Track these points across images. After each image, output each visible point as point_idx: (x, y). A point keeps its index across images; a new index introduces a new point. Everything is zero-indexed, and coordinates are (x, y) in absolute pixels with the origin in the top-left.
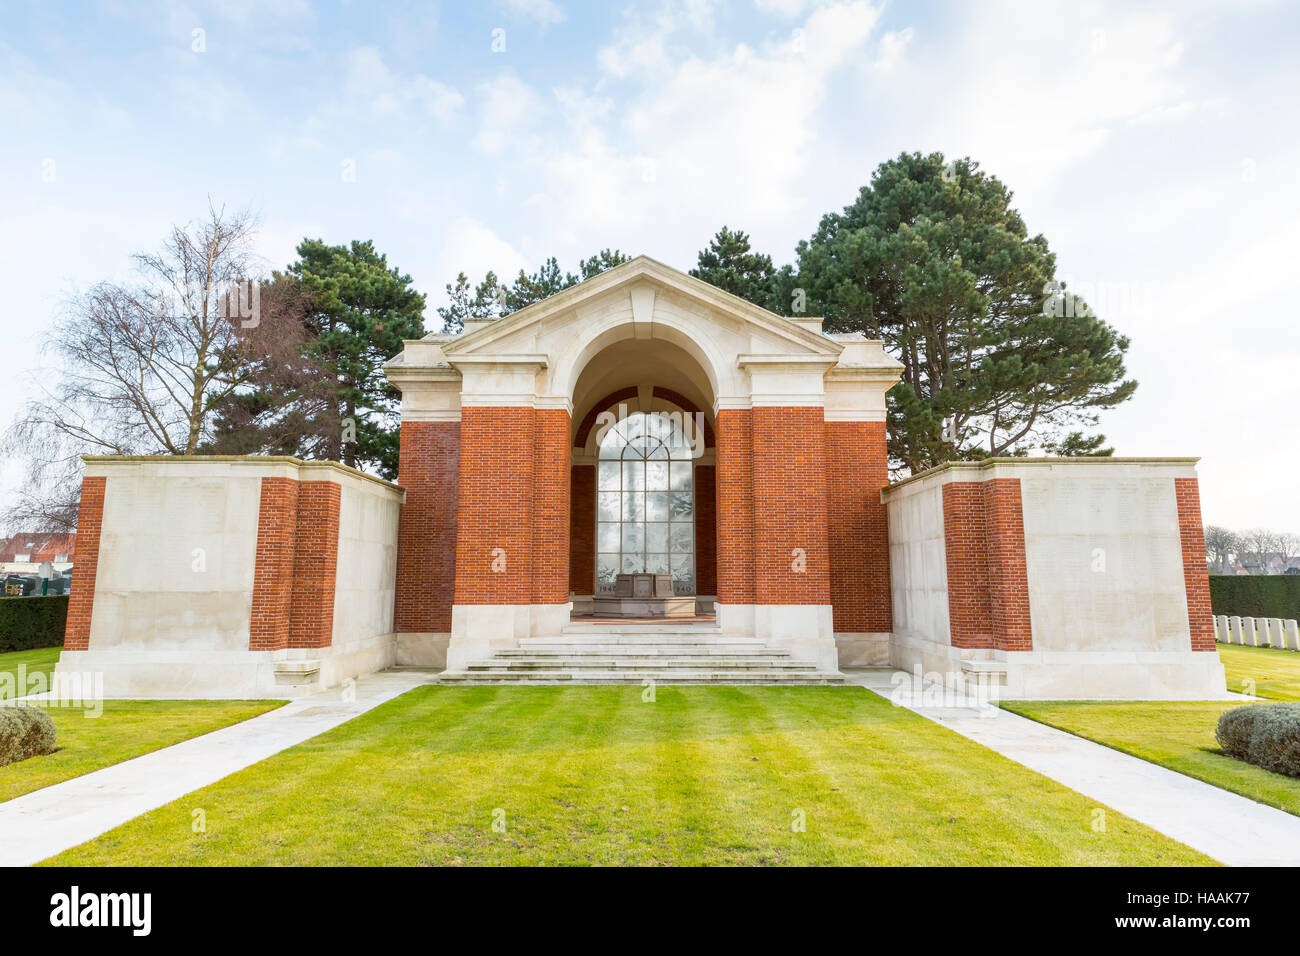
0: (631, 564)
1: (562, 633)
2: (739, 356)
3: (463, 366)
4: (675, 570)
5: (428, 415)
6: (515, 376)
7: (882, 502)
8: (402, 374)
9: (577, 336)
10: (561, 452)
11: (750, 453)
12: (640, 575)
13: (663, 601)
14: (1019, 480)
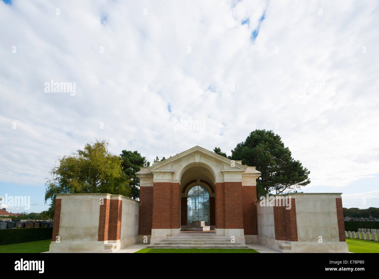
0: (195, 219)
1: (178, 235)
2: (221, 170)
3: (154, 173)
5: (146, 185)
6: (166, 175)
7: (255, 205)
8: (141, 175)
9: (181, 165)
10: (178, 193)
11: (224, 193)
12: (197, 221)
13: (203, 227)
14: (295, 199)
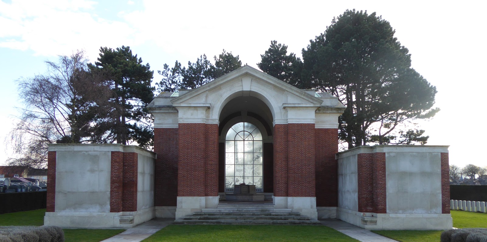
0: (238, 181)
1: (217, 207)
2: (283, 104)
3: (179, 108)
4: (255, 183)
5: (164, 125)
6: (198, 111)
7: (336, 159)
8: (154, 110)
10: (216, 140)
11: (287, 141)
12: (243, 185)
13: (252, 195)
14: (385, 153)
